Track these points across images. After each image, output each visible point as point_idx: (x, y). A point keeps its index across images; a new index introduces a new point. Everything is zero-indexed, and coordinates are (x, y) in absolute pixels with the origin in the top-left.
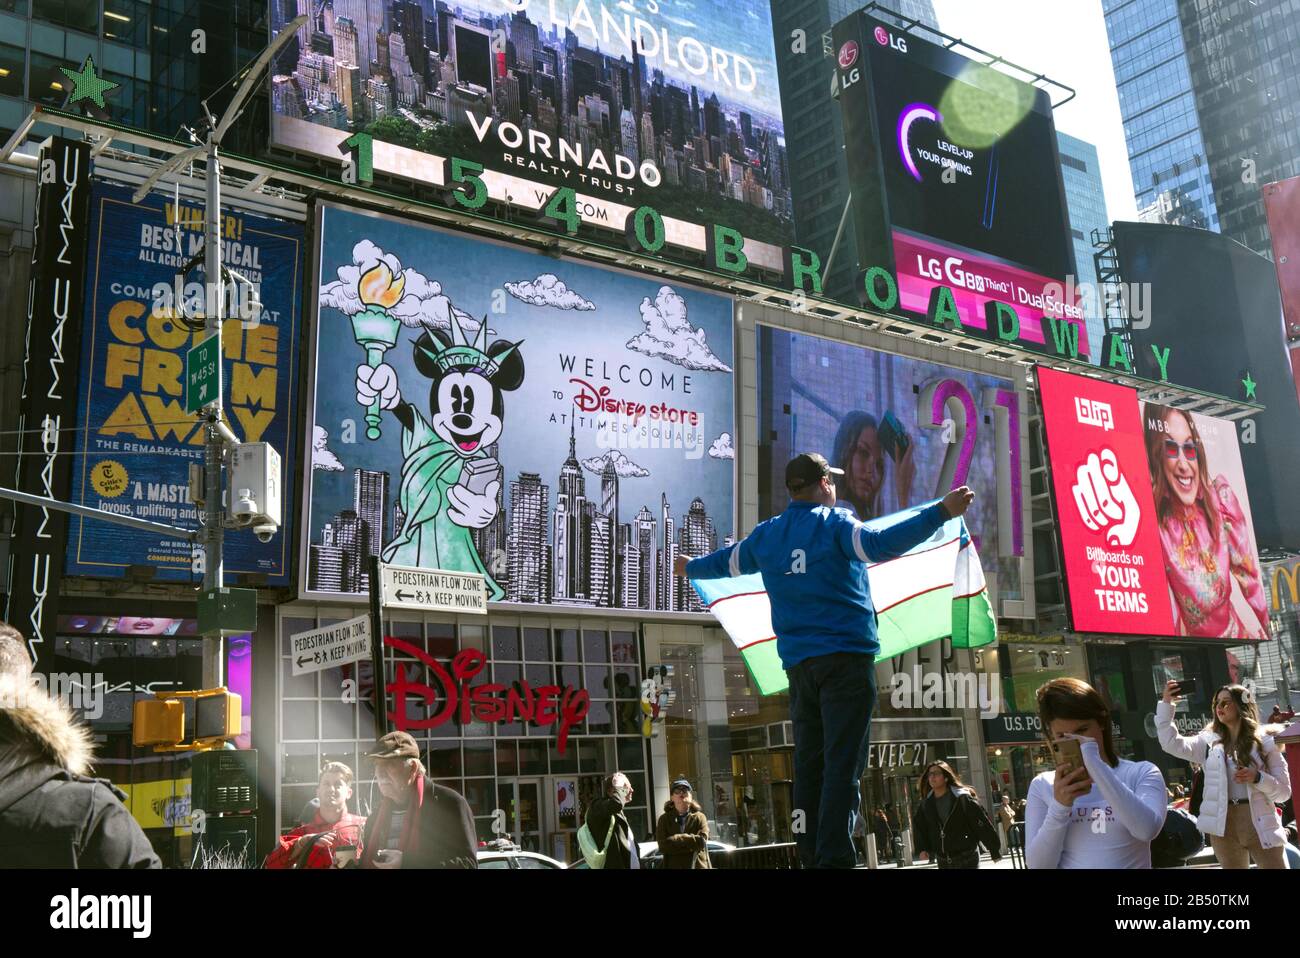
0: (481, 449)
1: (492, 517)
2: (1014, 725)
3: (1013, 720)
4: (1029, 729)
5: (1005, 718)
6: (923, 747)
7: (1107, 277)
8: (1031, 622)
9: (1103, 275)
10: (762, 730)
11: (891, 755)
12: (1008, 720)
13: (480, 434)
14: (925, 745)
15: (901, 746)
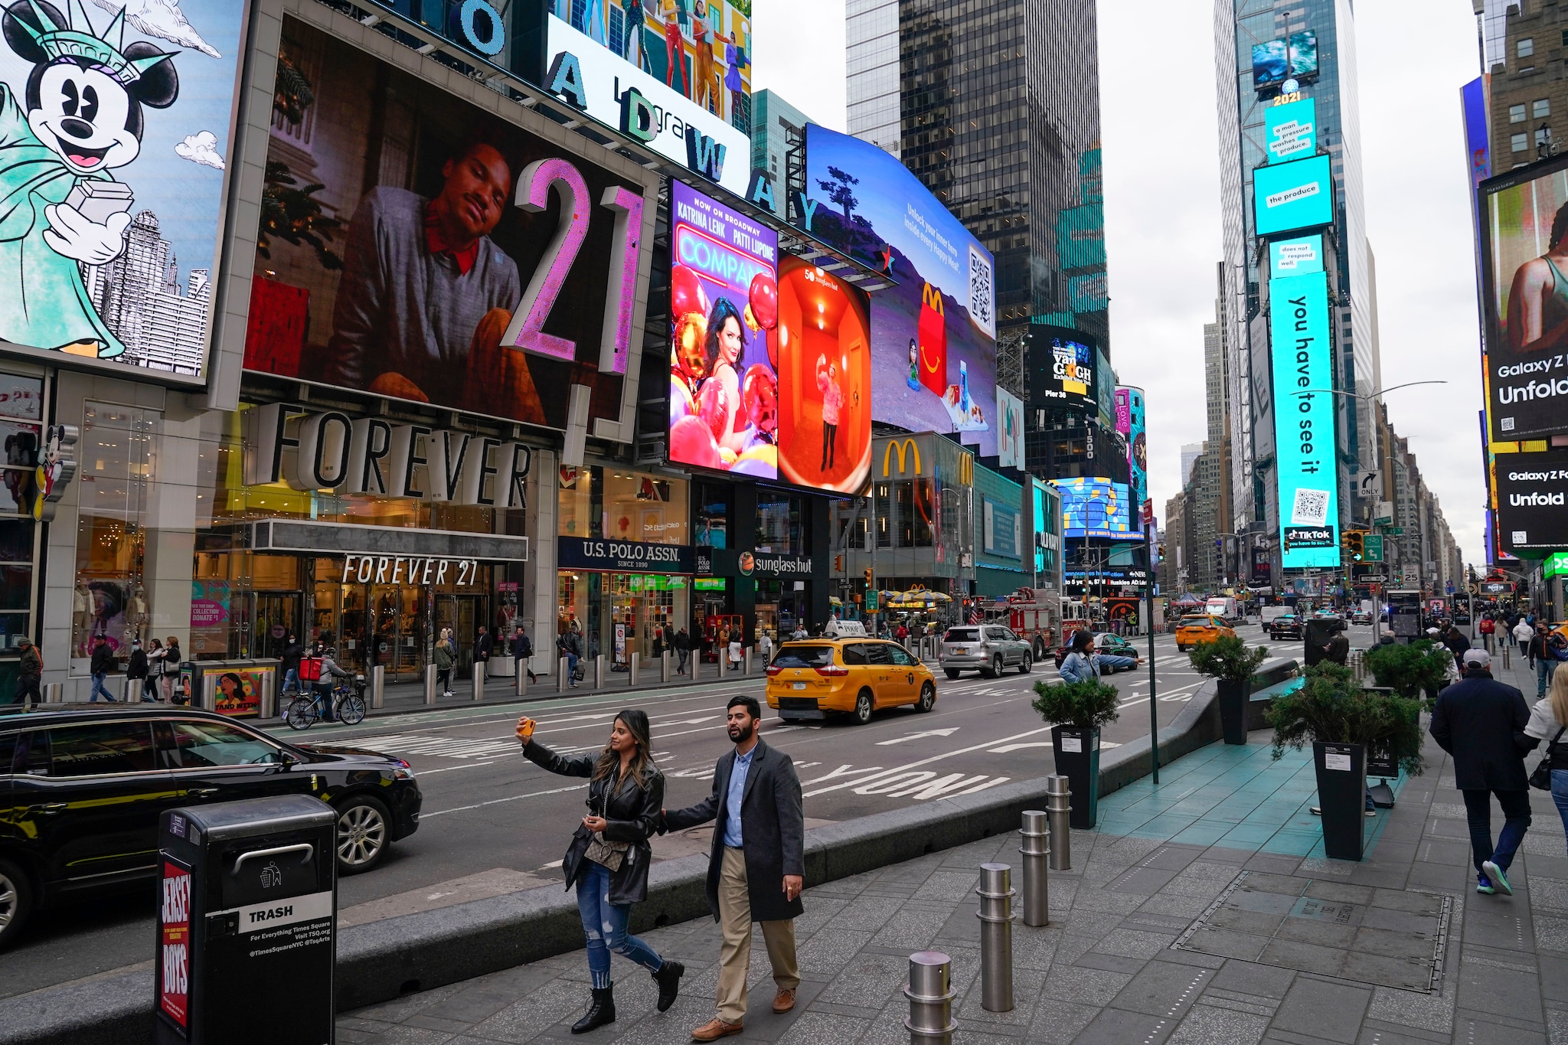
0: (104, 168)
1: (114, 255)
2: (595, 551)
3: (594, 546)
4: (611, 556)
5: (585, 543)
6: (471, 566)
7: (794, 173)
8: (627, 446)
9: (792, 170)
10: (249, 528)
11: (427, 571)
12: (588, 546)
13: (106, 149)
14: (475, 563)
15: (442, 561)
